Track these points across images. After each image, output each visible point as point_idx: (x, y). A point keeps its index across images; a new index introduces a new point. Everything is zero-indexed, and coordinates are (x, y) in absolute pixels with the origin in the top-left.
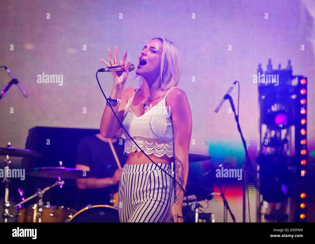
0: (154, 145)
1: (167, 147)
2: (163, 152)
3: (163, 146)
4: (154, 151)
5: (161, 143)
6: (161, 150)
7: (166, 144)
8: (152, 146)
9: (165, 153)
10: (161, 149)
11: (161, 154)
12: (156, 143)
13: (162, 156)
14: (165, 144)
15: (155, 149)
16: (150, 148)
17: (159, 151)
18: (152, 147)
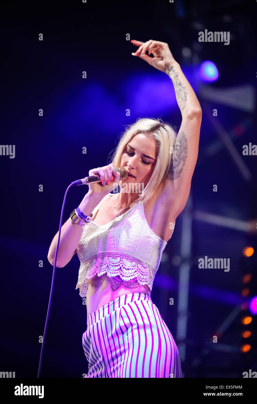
0: (120, 262)
1: (139, 269)
2: (133, 274)
3: (134, 266)
4: (121, 272)
5: (132, 261)
6: (130, 271)
7: (139, 264)
8: (118, 264)
9: (136, 276)
10: (130, 269)
11: (129, 276)
12: (125, 259)
13: (131, 280)
14: (137, 263)
15: (122, 268)
16: (115, 266)
17: (128, 271)
18: (117, 266)
